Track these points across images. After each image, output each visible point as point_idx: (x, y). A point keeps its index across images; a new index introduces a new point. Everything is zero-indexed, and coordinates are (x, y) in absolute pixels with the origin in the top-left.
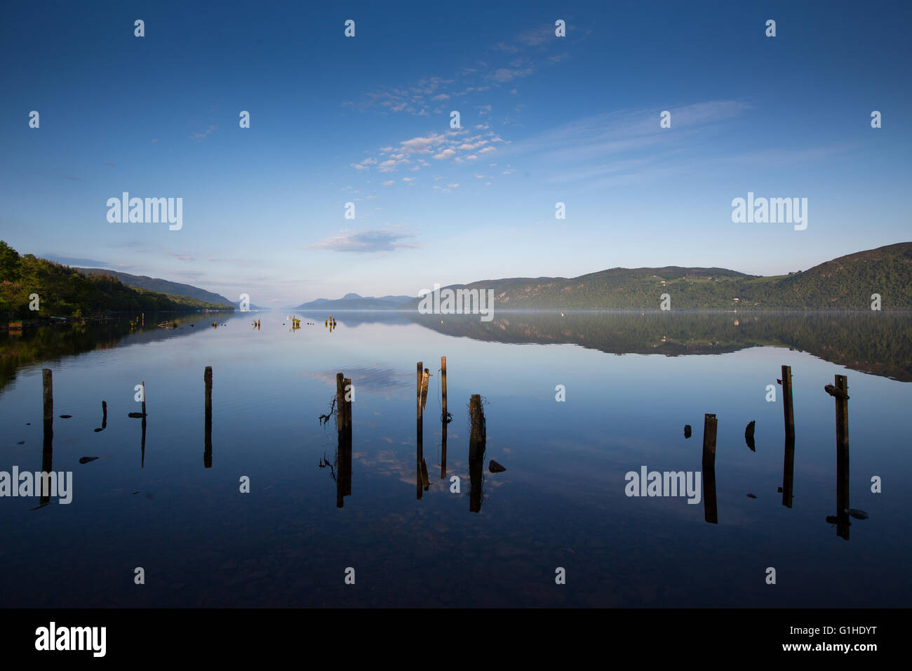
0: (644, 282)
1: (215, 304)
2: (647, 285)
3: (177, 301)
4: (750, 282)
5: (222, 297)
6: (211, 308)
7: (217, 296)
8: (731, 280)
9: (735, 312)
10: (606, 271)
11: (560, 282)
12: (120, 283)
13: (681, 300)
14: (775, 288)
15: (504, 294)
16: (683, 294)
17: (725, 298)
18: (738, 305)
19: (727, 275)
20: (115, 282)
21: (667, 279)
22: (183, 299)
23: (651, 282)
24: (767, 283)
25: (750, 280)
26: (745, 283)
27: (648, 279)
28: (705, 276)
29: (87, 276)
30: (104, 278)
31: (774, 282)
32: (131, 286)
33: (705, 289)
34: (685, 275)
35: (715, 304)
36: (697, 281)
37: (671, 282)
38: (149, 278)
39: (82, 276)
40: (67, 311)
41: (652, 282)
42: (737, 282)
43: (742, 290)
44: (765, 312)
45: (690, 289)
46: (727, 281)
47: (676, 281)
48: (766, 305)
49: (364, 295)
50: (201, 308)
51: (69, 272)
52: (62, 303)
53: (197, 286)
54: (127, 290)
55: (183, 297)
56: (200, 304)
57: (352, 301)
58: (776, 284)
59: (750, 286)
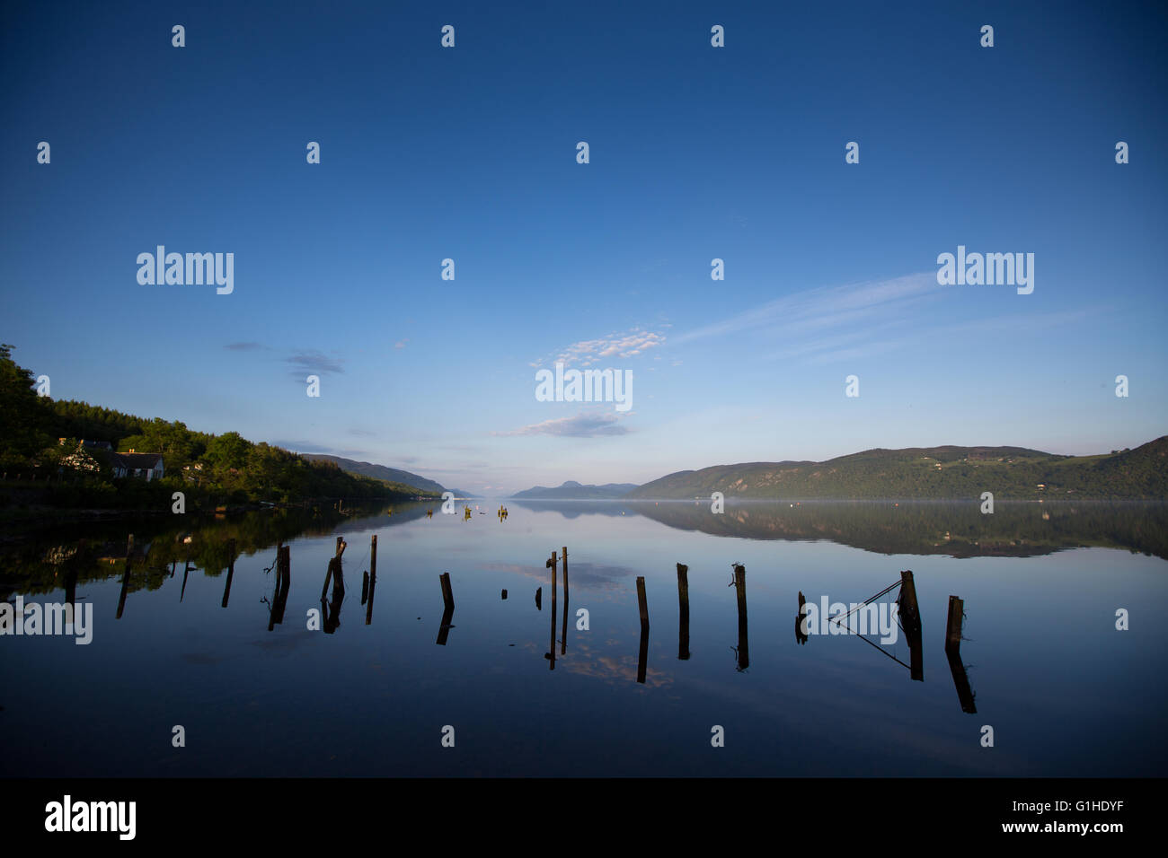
0: (913, 465)
1: (428, 490)
2: (918, 469)
3: (391, 488)
4: (1057, 463)
5: (438, 485)
6: (425, 496)
7: (432, 483)
8: (1030, 461)
9: (1043, 503)
10: (863, 453)
11: (807, 467)
12: (339, 469)
13: (965, 486)
14: (1094, 471)
15: (740, 482)
16: (966, 478)
17: (1024, 484)
18: (1044, 493)
19: (1023, 456)
20: (335, 468)
21: (943, 461)
22: (399, 486)
23: (922, 465)
24: (1081, 465)
25: (1056, 461)
26: (1050, 464)
27: (918, 461)
28: (994, 457)
29: (311, 462)
30: (326, 464)
31: (1092, 464)
32: (350, 473)
33: (996, 473)
34: (966, 456)
35: (1012, 492)
36: (982, 463)
37: (950, 465)
38: (369, 464)
39: (306, 463)
40: (276, 497)
41: (924, 465)
42: (1039, 463)
43: (1047, 475)
44: (1084, 501)
45: (975, 473)
46: (1024, 462)
47: (956, 463)
48: (1084, 493)
49: (584, 483)
50: (415, 496)
51: (295, 458)
52: (275, 489)
53: (414, 473)
54: (345, 476)
55: (397, 483)
56: (415, 491)
57: (572, 489)
58: (1095, 466)
59: (1058, 469)
